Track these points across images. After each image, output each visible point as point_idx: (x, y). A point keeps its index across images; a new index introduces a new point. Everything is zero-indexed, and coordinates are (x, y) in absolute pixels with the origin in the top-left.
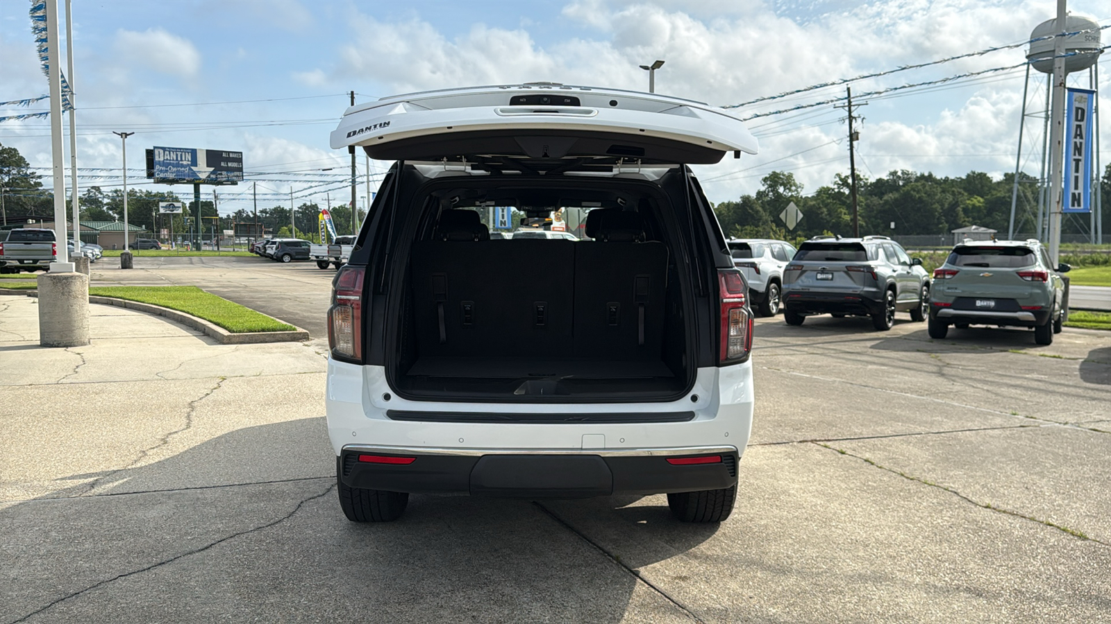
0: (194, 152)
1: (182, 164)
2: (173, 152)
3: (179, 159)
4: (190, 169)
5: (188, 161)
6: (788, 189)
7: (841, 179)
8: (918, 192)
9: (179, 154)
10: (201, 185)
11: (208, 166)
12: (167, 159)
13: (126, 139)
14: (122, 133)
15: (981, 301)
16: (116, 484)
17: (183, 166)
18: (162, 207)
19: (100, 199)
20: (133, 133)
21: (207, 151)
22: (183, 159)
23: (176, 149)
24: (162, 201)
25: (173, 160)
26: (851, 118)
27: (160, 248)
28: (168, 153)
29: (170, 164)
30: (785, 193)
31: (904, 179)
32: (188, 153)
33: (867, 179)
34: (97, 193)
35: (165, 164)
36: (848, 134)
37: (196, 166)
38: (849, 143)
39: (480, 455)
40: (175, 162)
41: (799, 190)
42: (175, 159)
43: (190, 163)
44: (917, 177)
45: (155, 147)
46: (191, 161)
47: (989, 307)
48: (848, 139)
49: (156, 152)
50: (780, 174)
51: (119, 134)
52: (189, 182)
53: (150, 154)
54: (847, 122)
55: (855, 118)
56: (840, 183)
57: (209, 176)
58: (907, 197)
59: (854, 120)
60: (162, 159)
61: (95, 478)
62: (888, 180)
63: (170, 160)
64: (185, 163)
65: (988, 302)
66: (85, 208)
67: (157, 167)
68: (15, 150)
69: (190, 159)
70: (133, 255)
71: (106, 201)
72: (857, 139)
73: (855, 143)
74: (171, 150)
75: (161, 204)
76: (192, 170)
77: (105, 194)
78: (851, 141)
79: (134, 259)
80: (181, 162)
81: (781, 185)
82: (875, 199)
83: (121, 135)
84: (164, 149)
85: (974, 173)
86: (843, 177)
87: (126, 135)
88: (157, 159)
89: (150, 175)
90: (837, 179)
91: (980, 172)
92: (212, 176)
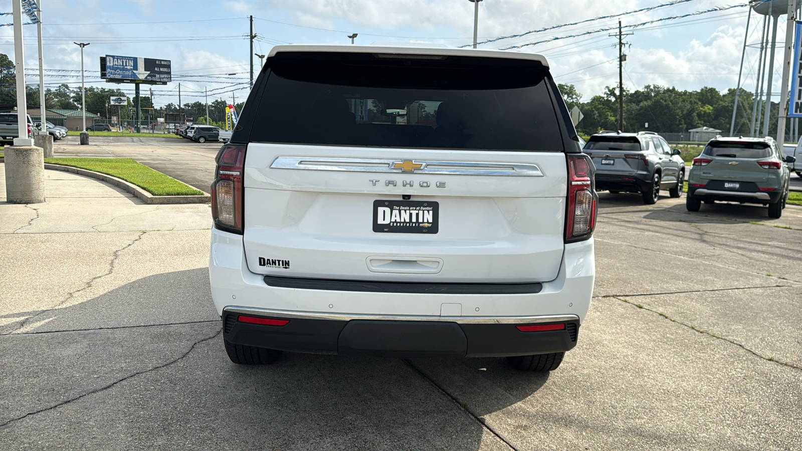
0: (135, 60)
1: (127, 68)
2: (120, 59)
3: (124, 65)
4: (132, 72)
5: (131, 66)
6: (570, 97)
7: (609, 91)
8: (665, 101)
9: (124, 61)
10: (140, 85)
11: (145, 70)
12: (116, 65)
13: (83, 48)
14: (81, 44)
15: (729, 183)
16: (43, 322)
17: (127, 70)
18: (113, 100)
19: (68, 94)
20: (89, 44)
21: (145, 59)
22: (128, 65)
23: (122, 57)
24: (113, 96)
25: (120, 65)
26: (621, 44)
27: (111, 130)
28: (116, 60)
29: (118, 68)
30: (568, 100)
31: (655, 92)
32: (131, 60)
33: (628, 91)
34: (66, 89)
35: (114, 68)
36: (619, 56)
37: (137, 70)
38: (619, 63)
39: (348, 319)
40: (121, 67)
41: (579, 98)
42: (121, 64)
43: (132, 68)
44: (665, 90)
45: (107, 56)
46: (133, 66)
47: (735, 188)
48: (619, 60)
49: (108, 59)
50: (564, 86)
51: (78, 44)
52: (132, 81)
53: (103, 60)
54: (618, 47)
55: (624, 44)
56: (609, 93)
57: (146, 78)
58: (657, 104)
59: (623, 45)
60: (112, 64)
61: (26, 317)
62: (643, 92)
63: (118, 65)
64: (128, 67)
65: (734, 185)
66: (57, 100)
67: (108, 70)
68: (6, 56)
69: (132, 65)
70: (89, 135)
71: (72, 95)
72: (625, 60)
73: (623, 63)
74: (118, 58)
75: (112, 98)
76: (134, 73)
77: (71, 89)
78: (621, 61)
79: (90, 138)
80: (125, 67)
81: (565, 94)
82: (634, 106)
83: (80, 45)
84: (113, 57)
85: (706, 88)
86: (611, 89)
87: (84, 45)
88: (108, 64)
89: (103, 75)
90: (607, 90)
91: (710, 87)
92: (148, 78)
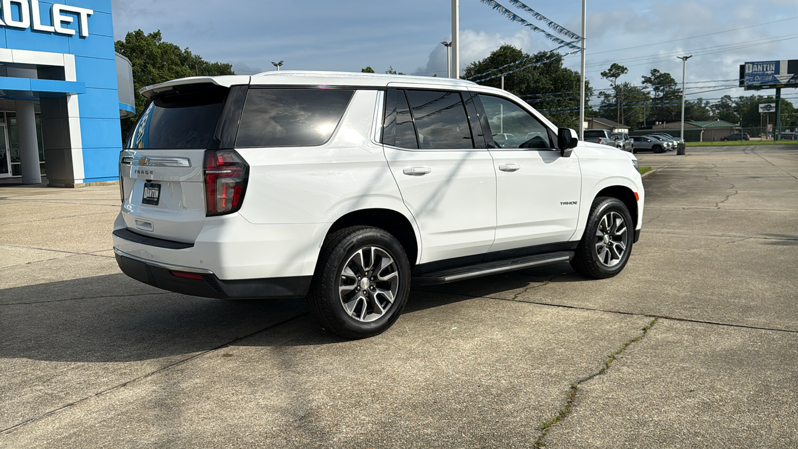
0: (777, 63)
1: (767, 74)
2: (760, 65)
3: (765, 70)
4: (773, 76)
5: (772, 70)
9: (765, 66)
10: (782, 89)
11: (788, 73)
12: (755, 71)
14: (684, 57)
17: (767, 75)
18: (761, 108)
19: (730, 104)
20: (691, 56)
21: (789, 62)
22: (768, 69)
23: (763, 62)
24: (761, 103)
25: (760, 71)
27: (748, 139)
28: (756, 66)
29: (757, 75)
32: (773, 64)
35: (753, 75)
37: (779, 74)
40: (761, 73)
42: (761, 70)
43: (773, 72)
45: (746, 63)
46: (775, 70)
49: (747, 66)
51: (681, 58)
52: (771, 87)
53: (742, 68)
57: (789, 81)
60: (751, 71)
63: (757, 71)
64: (769, 72)
66: (719, 111)
67: (747, 78)
68: (668, 74)
69: (774, 69)
71: (734, 105)
74: (758, 63)
75: (761, 105)
76: (775, 77)
80: (766, 72)
83: (683, 59)
84: (753, 63)
87: (687, 58)
88: (747, 71)
89: (742, 84)
92: (791, 81)
